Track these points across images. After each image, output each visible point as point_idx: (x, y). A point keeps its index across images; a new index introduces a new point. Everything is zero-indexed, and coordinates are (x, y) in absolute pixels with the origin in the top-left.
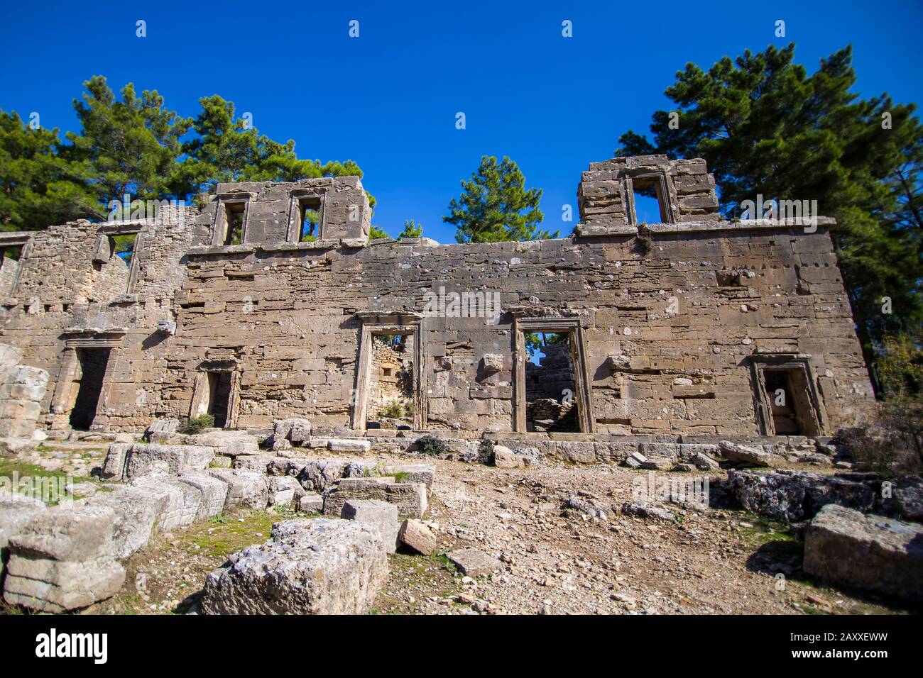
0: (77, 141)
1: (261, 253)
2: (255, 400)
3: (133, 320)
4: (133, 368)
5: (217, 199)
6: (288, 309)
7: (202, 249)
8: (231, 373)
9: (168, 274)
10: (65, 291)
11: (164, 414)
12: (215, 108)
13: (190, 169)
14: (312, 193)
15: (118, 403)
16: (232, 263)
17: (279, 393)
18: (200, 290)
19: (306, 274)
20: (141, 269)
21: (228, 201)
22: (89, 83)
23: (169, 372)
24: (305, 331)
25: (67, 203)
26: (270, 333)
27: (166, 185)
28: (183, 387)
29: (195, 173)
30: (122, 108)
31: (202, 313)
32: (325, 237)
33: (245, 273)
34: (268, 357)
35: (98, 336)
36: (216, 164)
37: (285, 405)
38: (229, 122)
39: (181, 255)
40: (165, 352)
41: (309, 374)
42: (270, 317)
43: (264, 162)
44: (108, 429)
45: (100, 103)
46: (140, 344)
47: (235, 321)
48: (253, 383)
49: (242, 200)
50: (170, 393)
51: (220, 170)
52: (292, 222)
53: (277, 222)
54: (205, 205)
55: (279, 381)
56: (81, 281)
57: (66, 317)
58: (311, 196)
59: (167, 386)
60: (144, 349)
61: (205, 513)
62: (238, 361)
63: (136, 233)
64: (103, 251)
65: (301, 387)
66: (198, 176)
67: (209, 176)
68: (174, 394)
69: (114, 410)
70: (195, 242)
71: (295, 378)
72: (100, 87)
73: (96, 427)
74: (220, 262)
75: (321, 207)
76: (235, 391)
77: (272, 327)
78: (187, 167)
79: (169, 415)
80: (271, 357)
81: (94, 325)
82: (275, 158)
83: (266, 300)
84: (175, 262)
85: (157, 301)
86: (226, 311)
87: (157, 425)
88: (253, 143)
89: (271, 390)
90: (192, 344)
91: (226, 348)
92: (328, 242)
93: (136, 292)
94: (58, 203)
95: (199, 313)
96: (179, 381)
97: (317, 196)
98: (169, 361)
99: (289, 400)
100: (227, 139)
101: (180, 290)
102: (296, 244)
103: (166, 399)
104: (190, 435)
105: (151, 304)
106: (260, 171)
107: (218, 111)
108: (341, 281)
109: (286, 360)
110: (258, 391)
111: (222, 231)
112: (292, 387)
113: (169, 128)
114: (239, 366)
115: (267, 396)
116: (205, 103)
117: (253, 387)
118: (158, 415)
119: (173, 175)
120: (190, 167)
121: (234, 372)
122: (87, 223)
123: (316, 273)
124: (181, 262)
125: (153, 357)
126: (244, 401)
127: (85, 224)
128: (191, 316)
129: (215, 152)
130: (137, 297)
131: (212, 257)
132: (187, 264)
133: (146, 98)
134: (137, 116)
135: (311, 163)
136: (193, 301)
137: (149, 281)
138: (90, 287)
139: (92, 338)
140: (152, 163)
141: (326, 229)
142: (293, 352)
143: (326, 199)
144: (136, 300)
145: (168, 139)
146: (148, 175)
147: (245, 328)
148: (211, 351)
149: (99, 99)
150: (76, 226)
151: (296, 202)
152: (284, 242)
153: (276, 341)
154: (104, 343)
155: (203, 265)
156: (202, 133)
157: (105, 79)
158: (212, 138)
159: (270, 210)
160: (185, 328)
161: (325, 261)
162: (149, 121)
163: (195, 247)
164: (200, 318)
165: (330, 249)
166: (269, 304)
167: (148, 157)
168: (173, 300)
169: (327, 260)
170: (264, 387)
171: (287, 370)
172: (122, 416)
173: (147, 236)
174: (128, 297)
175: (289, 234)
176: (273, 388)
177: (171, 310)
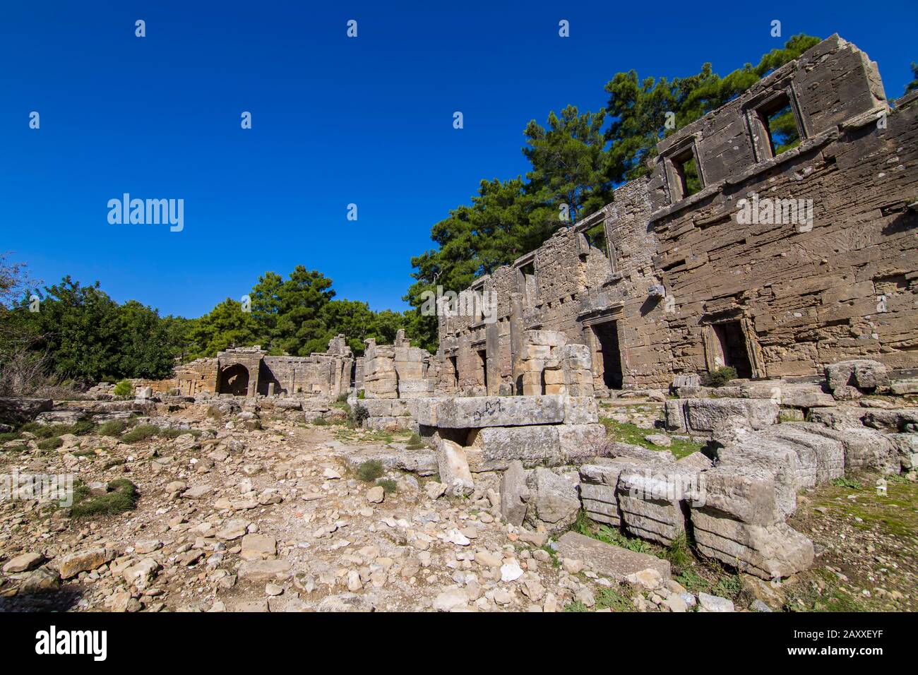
0: (534, 177)
1: (728, 189)
2: (781, 345)
3: (625, 294)
4: (640, 334)
5: (661, 159)
6: (789, 236)
7: (664, 211)
8: (739, 322)
9: (640, 246)
10: (569, 285)
11: (681, 370)
12: (620, 85)
13: (619, 151)
14: (772, 93)
15: (637, 365)
16: (699, 212)
17: (812, 333)
18: (675, 250)
19: (799, 187)
20: (617, 249)
21: (672, 156)
22: (526, 131)
23: (673, 331)
24: (823, 255)
25: (544, 223)
26: (774, 269)
27: (604, 176)
28: (691, 344)
29: (624, 152)
30: (552, 135)
31: (686, 270)
32: (811, 134)
33: (718, 217)
34: (781, 296)
35: (603, 313)
36: (638, 133)
37: (827, 346)
38: (637, 89)
39: (646, 224)
40: (662, 314)
41: (852, 304)
42: (766, 252)
43: (684, 104)
44: (636, 387)
45: (537, 140)
46: (638, 312)
47: (725, 268)
48: (771, 327)
49: (687, 147)
50: (681, 350)
51: (644, 137)
52: (756, 139)
53: (736, 148)
54: (652, 170)
55: (807, 320)
56: (577, 275)
57: (576, 304)
58: (772, 97)
59: (675, 344)
60: (643, 315)
61: (826, 475)
62: (743, 307)
63: (603, 222)
64: (584, 246)
65: (846, 322)
66: (627, 153)
67: (637, 147)
68: (685, 350)
69: (636, 371)
70: (654, 208)
71: (831, 312)
72: (534, 129)
73: (627, 386)
74: (686, 216)
75: (791, 102)
76: (752, 340)
77: (774, 262)
78: (615, 151)
79: (687, 370)
80: (785, 295)
81: (597, 305)
82: (695, 93)
83: (754, 235)
84: (643, 232)
85: (639, 271)
86: (710, 261)
87: (678, 380)
88: (667, 92)
89: (799, 332)
90: (686, 302)
91: (725, 297)
92: (819, 137)
93: (619, 269)
94: (538, 226)
95: (682, 271)
96: (685, 338)
97: (779, 92)
98: (669, 322)
99: (831, 339)
100: (640, 106)
101: (656, 255)
102: (772, 160)
103: (679, 356)
104: (717, 387)
105: (636, 276)
106: (684, 115)
107: (623, 87)
108: (861, 176)
109: (809, 294)
110: (781, 336)
111: (677, 186)
112: (829, 324)
113: (589, 128)
114: (746, 312)
115: (796, 339)
116: (610, 88)
117: (773, 332)
118: (676, 371)
119: (607, 163)
120: (618, 149)
121: (743, 321)
122: (565, 229)
123: (816, 181)
124: (648, 231)
125: (653, 321)
126: (767, 348)
127: (565, 231)
128: (676, 276)
129: (634, 123)
130: (621, 273)
131: (677, 214)
132: (654, 230)
133: (565, 115)
134: (564, 134)
135: (740, 72)
136: (673, 261)
137: (627, 256)
138: (583, 277)
139: (599, 316)
140: (587, 163)
141: (809, 123)
142: (815, 283)
143: (796, 89)
144: (622, 276)
145: (592, 137)
146: (588, 175)
147: (739, 272)
148: (708, 304)
149: (536, 138)
150: (559, 235)
151: (753, 115)
152: (754, 166)
153: (786, 276)
154: (610, 318)
155: (670, 226)
156: (616, 115)
157: (534, 120)
158: (627, 113)
159: (723, 140)
160: (674, 289)
161: (823, 162)
162: (573, 132)
163: (657, 212)
164: (685, 276)
165: (826, 143)
166: (759, 239)
167: (583, 160)
168: (654, 266)
169: (825, 159)
170: (788, 330)
171: (814, 305)
172: (644, 376)
173: (612, 220)
174: (615, 276)
175: (758, 153)
176: (802, 329)
177: (655, 276)
